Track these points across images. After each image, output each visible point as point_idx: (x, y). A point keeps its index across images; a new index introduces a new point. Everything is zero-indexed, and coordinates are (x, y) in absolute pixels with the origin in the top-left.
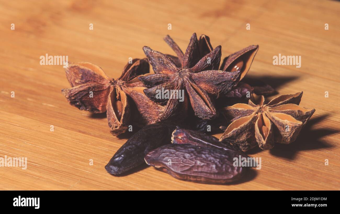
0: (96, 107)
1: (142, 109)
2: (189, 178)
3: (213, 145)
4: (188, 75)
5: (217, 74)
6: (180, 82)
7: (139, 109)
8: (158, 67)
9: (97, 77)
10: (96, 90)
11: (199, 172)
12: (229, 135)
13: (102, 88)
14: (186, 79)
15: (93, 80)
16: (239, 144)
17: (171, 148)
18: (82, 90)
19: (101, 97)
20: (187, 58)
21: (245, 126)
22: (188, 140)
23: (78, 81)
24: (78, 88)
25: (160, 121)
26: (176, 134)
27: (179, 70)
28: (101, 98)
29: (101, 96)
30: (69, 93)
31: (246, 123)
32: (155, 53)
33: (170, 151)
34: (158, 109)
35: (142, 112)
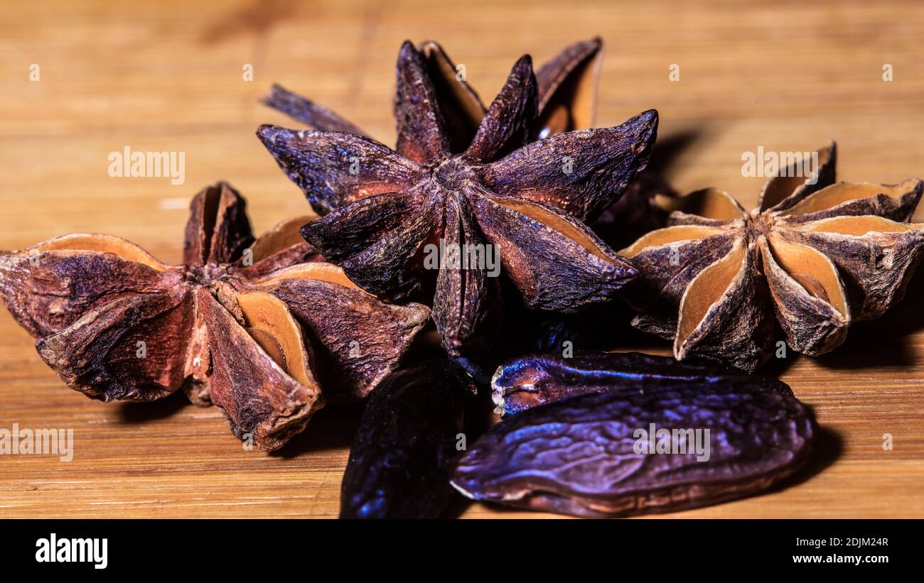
0: (152, 378)
1: (336, 336)
2: (644, 502)
3: (666, 377)
4: (472, 174)
5: (577, 144)
6: (456, 205)
7: (325, 337)
8: (336, 185)
9: (130, 272)
10: (150, 317)
11: (678, 470)
12: (702, 330)
13: (165, 304)
14: (472, 188)
15: (120, 288)
16: (733, 358)
17: (543, 420)
18: (108, 325)
19: (165, 339)
20: (433, 123)
21: (740, 289)
22: (563, 388)
23: (63, 307)
24: (90, 324)
25: (460, 344)
26: (508, 380)
27: (432, 168)
28: (165, 342)
29: (167, 332)
30: (66, 347)
31: (739, 278)
32: (314, 137)
33: (543, 431)
34: (392, 320)
35: (336, 349)
